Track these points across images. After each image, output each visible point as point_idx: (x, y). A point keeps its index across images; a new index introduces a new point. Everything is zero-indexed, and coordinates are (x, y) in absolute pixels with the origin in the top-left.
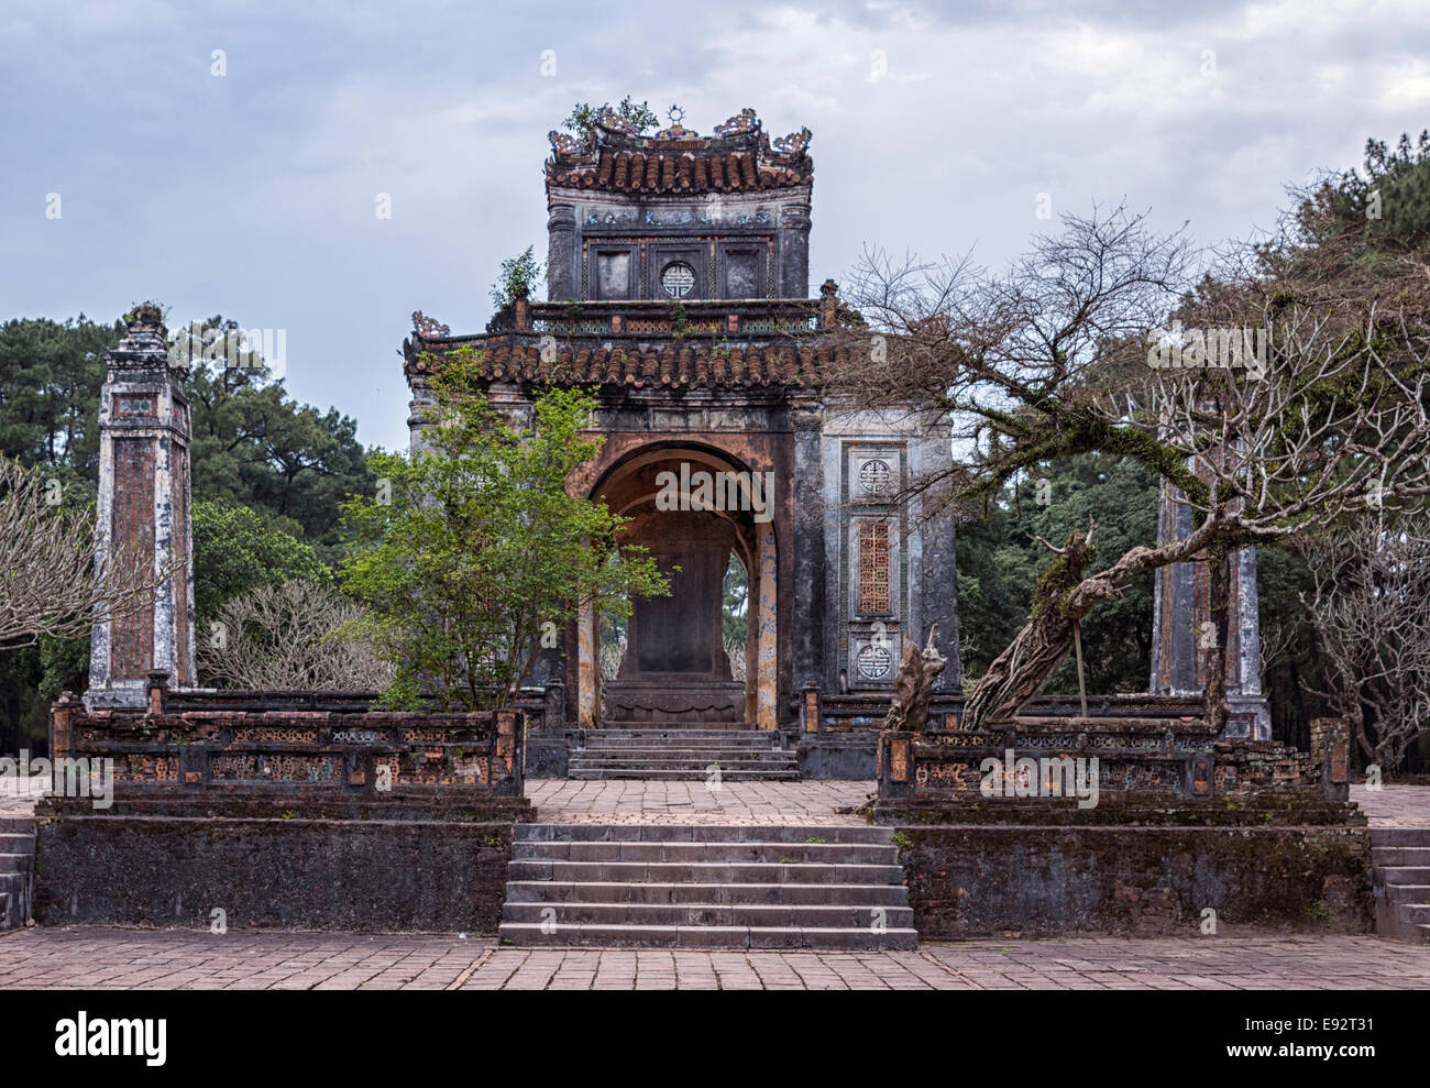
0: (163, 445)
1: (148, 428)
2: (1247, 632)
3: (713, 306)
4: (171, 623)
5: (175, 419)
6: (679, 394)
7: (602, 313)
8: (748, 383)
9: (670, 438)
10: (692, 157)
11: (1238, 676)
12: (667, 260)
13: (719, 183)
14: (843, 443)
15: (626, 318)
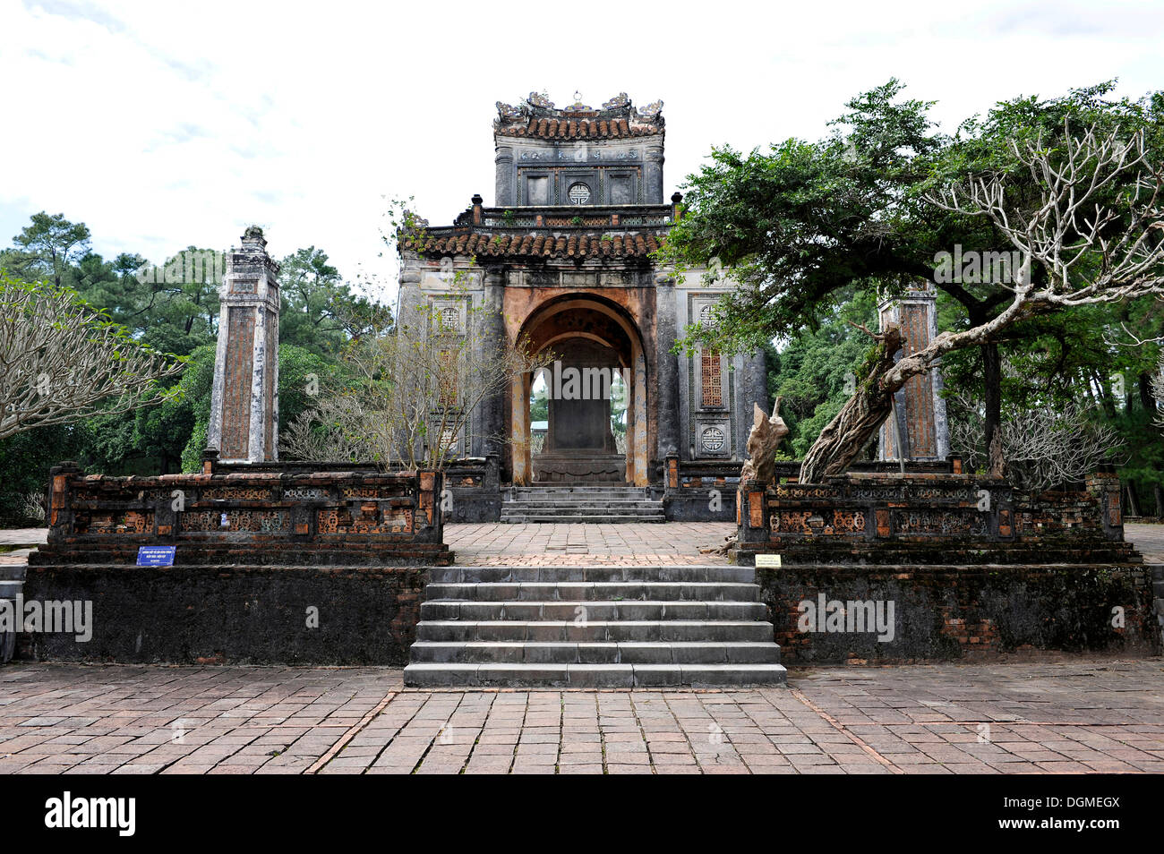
0: (260, 311)
1: (252, 301)
2: (941, 424)
3: (601, 209)
4: (261, 423)
5: (269, 295)
6: (579, 262)
7: (530, 214)
8: (626, 255)
9: (573, 291)
10: (588, 122)
11: (936, 451)
12: (572, 181)
13: (605, 133)
14: (689, 294)
15: (546, 217)
